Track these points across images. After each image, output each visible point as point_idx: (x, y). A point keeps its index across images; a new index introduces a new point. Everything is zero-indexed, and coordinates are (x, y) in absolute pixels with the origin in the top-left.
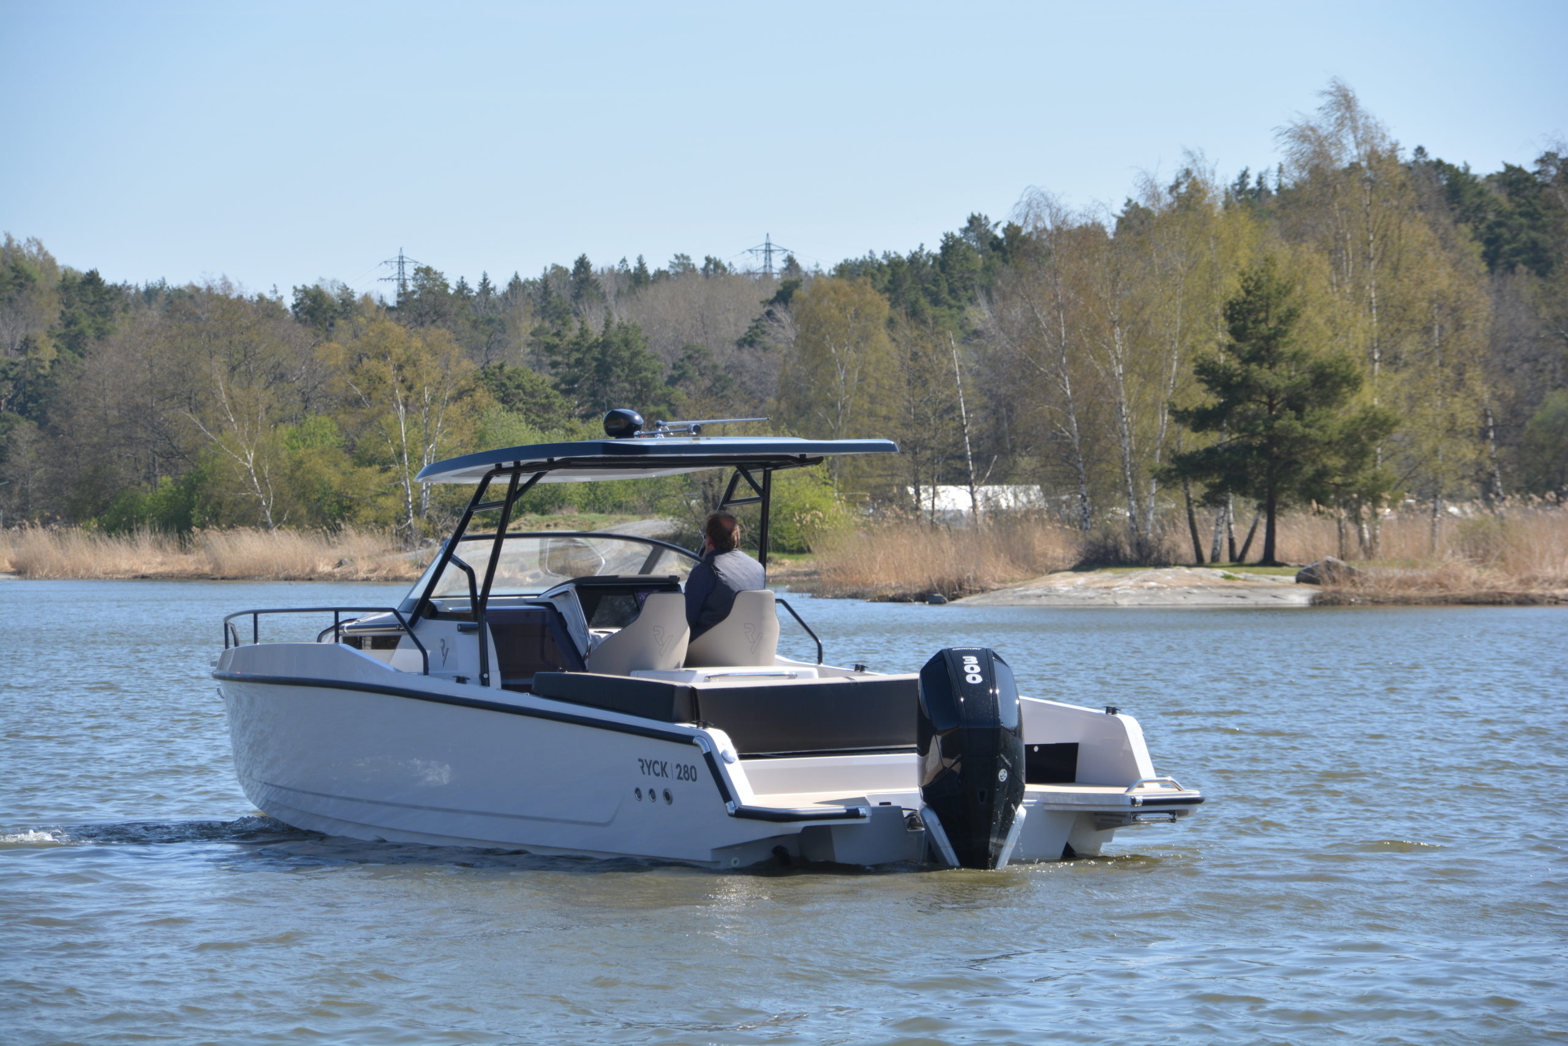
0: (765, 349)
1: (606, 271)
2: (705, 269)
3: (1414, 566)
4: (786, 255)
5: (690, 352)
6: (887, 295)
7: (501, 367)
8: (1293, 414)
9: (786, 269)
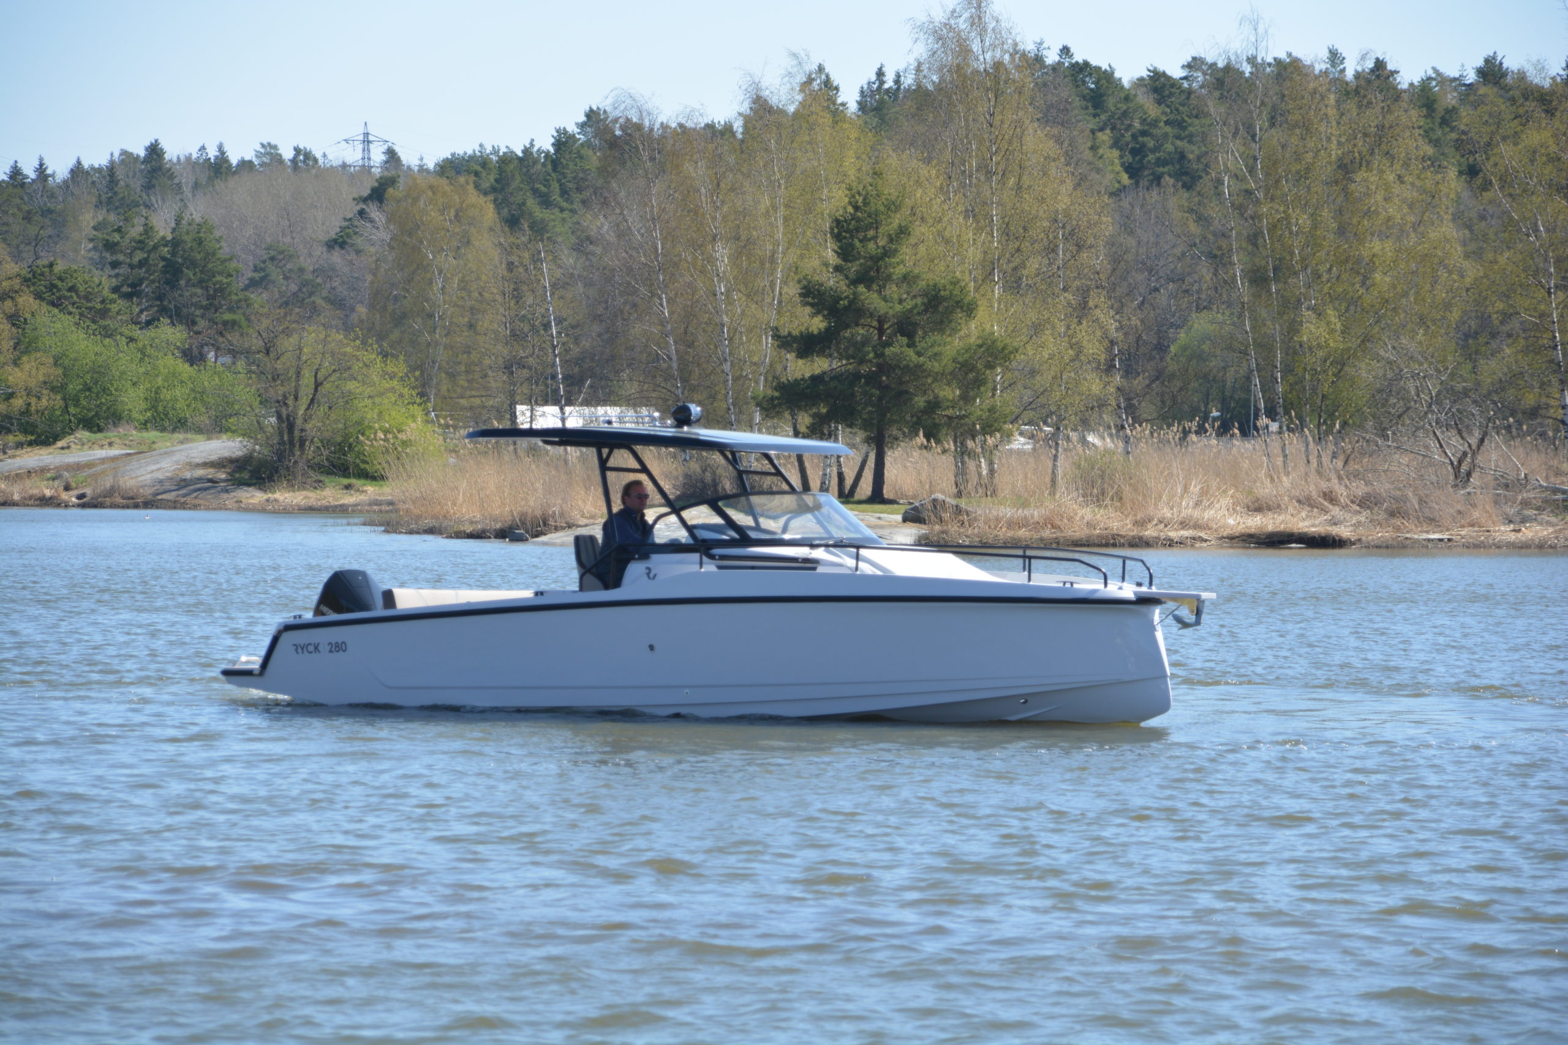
0: (358, 252)
1: (182, 158)
2: (294, 161)
3: (1025, 505)
4: (386, 147)
5: (272, 253)
6: (491, 197)
7: (51, 265)
8: (905, 340)
9: (386, 162)
